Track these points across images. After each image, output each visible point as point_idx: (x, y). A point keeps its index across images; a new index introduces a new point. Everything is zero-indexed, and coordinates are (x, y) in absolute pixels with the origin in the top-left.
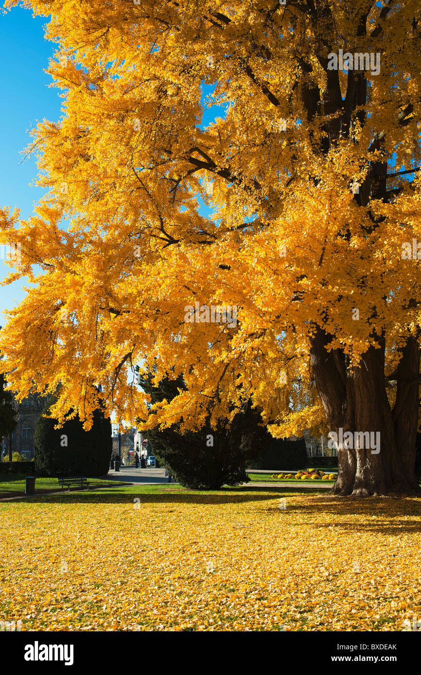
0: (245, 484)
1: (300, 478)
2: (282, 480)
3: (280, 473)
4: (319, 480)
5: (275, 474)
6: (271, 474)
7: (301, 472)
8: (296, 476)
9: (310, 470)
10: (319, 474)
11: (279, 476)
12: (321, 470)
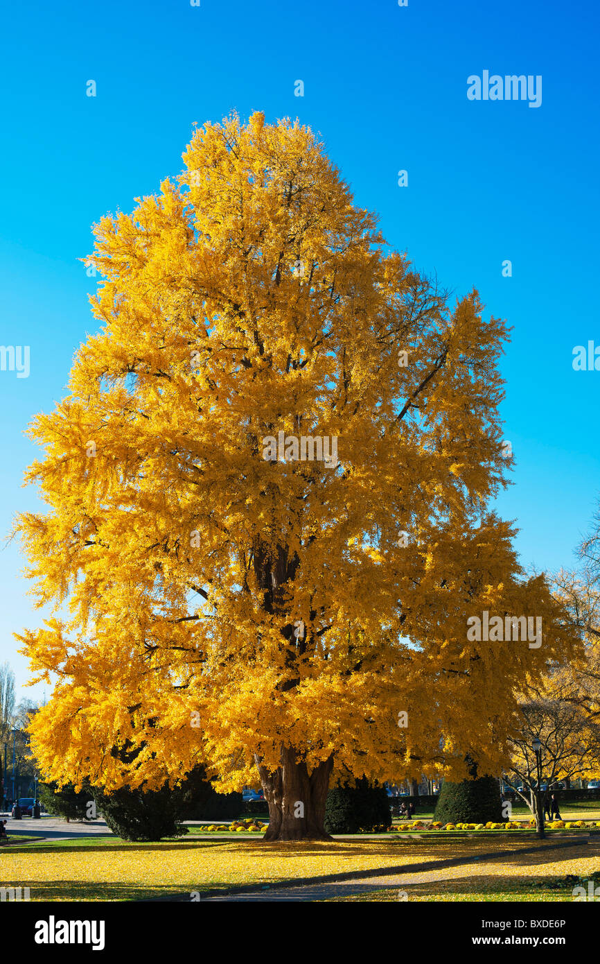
0: (184, 837)
1: (235, 830)
2: (214, 832)
3: (210, 825)
4: (257, 832)
5: (205, 825)
6: (199, 826)
7: (236, 823)
8: (230, 827)
9: (248, 820)
10: (257, 825)
11: (210, 828)
12: (260, 820)
